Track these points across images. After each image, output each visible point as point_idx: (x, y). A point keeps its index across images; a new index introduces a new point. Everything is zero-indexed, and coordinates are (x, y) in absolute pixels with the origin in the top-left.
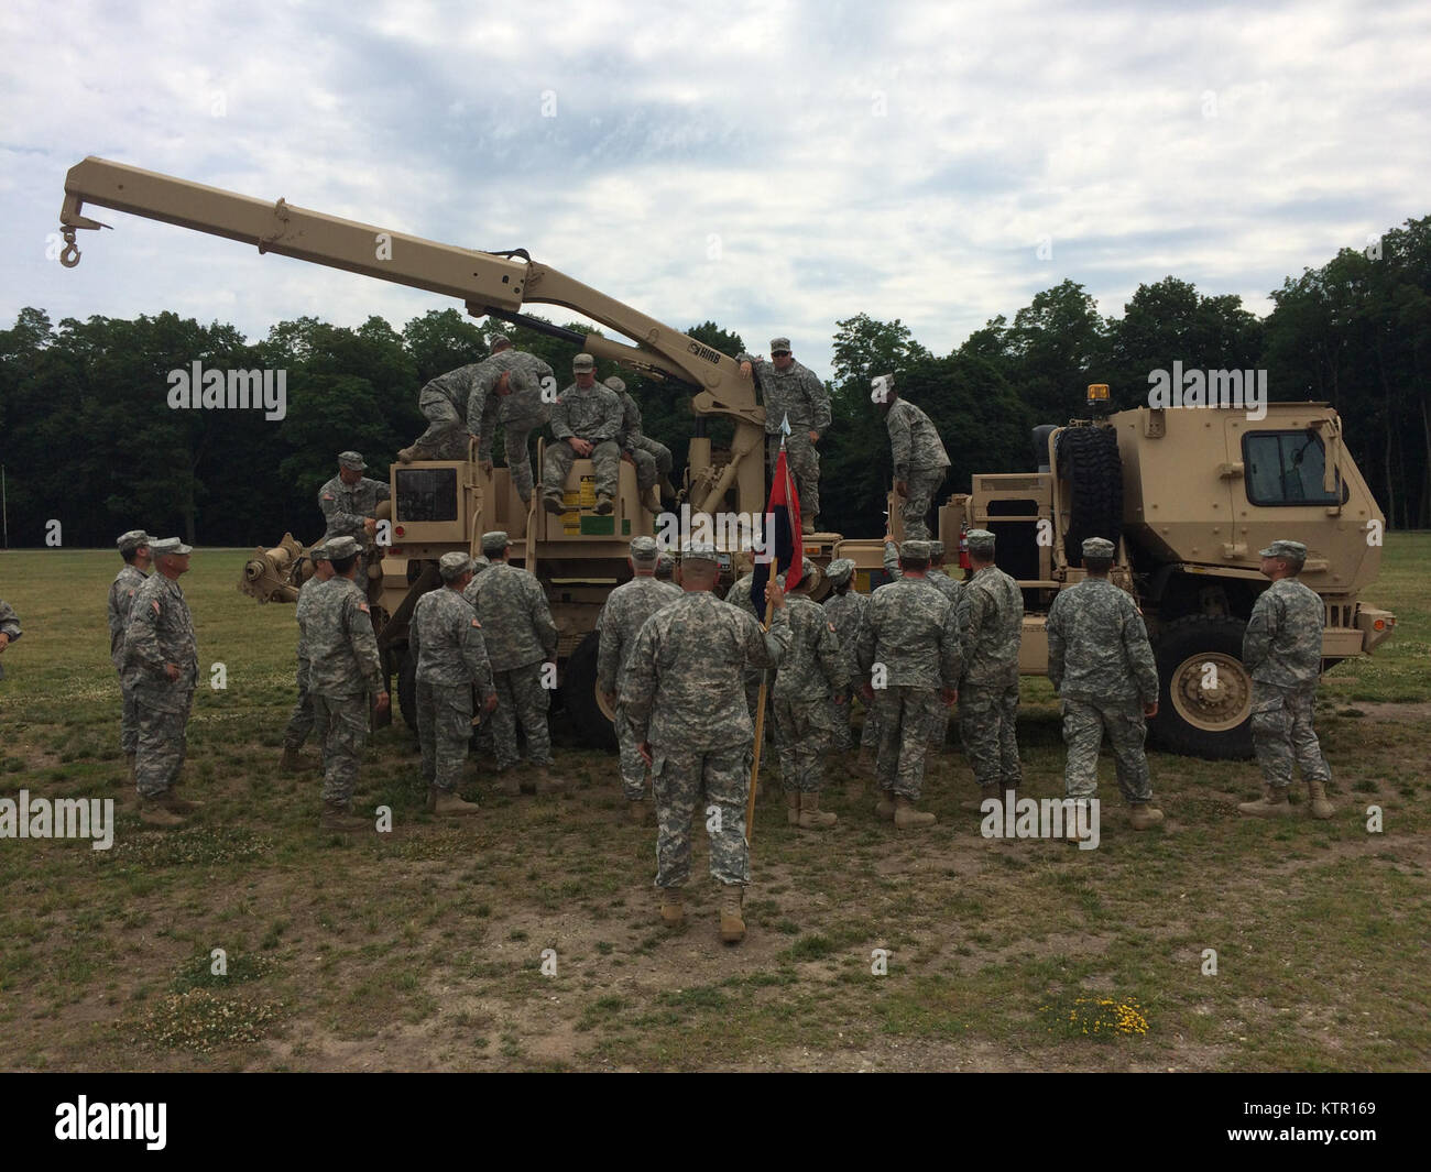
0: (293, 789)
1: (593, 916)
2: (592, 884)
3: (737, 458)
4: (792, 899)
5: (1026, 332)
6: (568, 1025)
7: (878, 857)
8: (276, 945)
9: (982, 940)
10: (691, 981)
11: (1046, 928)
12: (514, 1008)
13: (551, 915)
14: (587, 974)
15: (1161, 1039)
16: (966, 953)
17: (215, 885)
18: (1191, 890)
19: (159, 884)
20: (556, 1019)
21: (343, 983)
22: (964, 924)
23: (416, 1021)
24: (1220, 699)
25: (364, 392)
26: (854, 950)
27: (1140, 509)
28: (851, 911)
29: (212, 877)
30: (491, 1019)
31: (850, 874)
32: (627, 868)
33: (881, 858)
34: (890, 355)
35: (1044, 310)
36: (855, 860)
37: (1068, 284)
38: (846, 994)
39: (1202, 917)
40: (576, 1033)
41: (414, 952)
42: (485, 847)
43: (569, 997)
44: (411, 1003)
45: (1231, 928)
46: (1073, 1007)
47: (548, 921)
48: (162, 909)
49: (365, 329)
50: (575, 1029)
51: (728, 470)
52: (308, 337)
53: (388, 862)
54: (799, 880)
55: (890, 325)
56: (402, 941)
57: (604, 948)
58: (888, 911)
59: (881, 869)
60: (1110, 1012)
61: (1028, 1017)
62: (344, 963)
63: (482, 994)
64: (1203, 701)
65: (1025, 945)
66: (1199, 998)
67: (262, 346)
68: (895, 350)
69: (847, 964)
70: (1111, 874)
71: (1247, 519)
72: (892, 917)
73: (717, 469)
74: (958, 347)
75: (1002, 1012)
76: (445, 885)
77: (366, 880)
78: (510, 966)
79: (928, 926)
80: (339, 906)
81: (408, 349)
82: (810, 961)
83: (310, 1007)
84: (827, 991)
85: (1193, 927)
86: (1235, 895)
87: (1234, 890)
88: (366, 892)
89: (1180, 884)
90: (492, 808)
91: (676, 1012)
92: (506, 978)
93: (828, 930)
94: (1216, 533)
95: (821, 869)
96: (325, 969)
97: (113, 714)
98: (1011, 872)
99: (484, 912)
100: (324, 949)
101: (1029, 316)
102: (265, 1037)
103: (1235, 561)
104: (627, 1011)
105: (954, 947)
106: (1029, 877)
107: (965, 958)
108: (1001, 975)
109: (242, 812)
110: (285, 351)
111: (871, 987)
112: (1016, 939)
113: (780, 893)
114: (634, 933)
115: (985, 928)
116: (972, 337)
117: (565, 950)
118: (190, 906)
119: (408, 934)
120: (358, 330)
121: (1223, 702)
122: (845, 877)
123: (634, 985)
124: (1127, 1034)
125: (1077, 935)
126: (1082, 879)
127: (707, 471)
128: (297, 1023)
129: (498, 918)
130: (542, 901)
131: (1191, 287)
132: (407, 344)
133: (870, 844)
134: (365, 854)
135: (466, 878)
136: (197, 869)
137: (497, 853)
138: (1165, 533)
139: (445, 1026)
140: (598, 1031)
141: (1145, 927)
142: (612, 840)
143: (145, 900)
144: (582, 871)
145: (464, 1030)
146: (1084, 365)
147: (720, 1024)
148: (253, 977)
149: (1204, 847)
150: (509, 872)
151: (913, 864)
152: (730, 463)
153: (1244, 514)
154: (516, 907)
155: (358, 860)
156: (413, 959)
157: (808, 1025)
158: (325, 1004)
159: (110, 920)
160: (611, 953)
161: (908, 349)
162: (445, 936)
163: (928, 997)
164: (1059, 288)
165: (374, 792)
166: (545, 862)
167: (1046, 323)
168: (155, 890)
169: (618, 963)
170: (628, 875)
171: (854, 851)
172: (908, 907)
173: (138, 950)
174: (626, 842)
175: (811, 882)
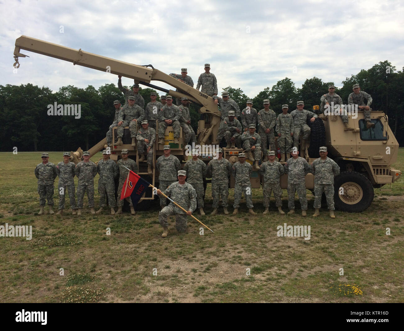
0: (86, 223)
1: (187, 261)
2: (185, 251)
3: (213, 126)
4: (245, 255)
5: (275, 92)
6: (191, 295)
7: (266, 242)
8: (95, 271)
9: (305, 267)
10: (224, 281)
11: (323, 263)
12: (173, 289)
13: (175, 261)
14: (192, 279)
15: (367, 296)
16: (302, 271)
17: (71, 252)
18: (360, 251)
19: (54, 252)
20: (187, 293)
21: (119, 282)
22: (298, 262)
23: (145, 294)
24: (353, 195)
25: (87, 107)
26: (268, 270)
27: (330, 141)
28: (264, 259)
29: (69, 250)
30: (168, 293)
31: (260, 247)
32: (193, 246)
33: (267, 242)
34: (237, 98)
35: (280, 86)
36: (259, 243)
37: (287, 79)
38: (271, 284)
39: (366, 259)
40: (194, 297)
41: (137, 272)
42: (149, 240)
43: (188, 286)
44: (142, 288)
45: (375, 262)
46: (339, 287)
47: (174, 262)
48: (56, 260)
49: (87, 89)
50: (194, 296)
51: (210, 129)
52: (70, 91)
53: (121, 245)
54: (246, 249)
55: (237, 90)
56: (133, 269)
57: (194, 271)
58: (275, 258)
59: (268, 246)
60: (350, 288)
61: (326, 290)
62: (117, 276)
63: (162, 285)
64: (348, 196)
65: (318, 269)
66: (373, 283)
67: (57, 93)
68: (239, 97)
69: (268, 275)
70: (335, 247)
71: (360, 144)
72: (277, 260)
73: (207, 129)
74: (256, 96)
75: (318, 289)
76: (140, 251)
77: (116, 250)
78: (168, 277)
79: (288, 263)
80: (111, 258)
81: (100, 95)
82: (257, 274)
83: (111, 290)
84: (265, 283)
85: (364, 262)
86: (373, 253)
87: (372, 251)
88: (117, 254)
89: (356, 249)
90: (147, 228)
91: (223, 290)
92: (168, 280)
93: (259, 264)
94: (351, 148)
95: (251, 246)
96: (112, 278)
97: (26, 200)
98: (306, 246)
99: (155, 260)
100: (110, 272)
101: (276, 87)
102: (100, 300)
103: (357, 156)
104: (207, 290)
105: (297, 269)
106: (312, 248)
107: (302, 272)
108: (314, 277)
109: (73, 230)
110: (64, 95)
111: (278, 282)
112: (315, 266)
113: (241, 253)
114: (202, 266)
115: (305, 263)
116: (260, 93)
117: (183, 271)
118: (65, 259)
119: (134, 267)
120: (85, 89)
121: (353, 196)
122: (258, 248)
123: (207, 282)
124: (357, 295)
125: (332, 265)
126: (328, 248)
127: (204, 130)
128: (109, 295)
129: (159, 262)
130: (171, 256)
131: (320, 80)
132: (99, 93)
133: (262, 238)
134: (114, 242)
135: (146, 249)
136: (64, 247)
137: (153, 242)
138: (337, 148)
139: (154, 296)
140: (200, 296)
141: (351, 262)
142: (186, 237)
143: (51, 257)
144: (180, 247)
145: (160, 297)
146: (291, 101)
147: (237, 294)
148: (91, 281)
149: (359, 238)
150: (158, 247)
151: (277, 244)
152: (211, 127)
153: (360, 143)
154: (164, 258)
155: (112, 244)
156: (138, 275)
157: (263, 294)
158: (115, 289)
159: (41, 264)
160: (197, 272)
161: (242, 96)
162: (145, 267)
163: (296, 285)
164: (284, 80)
165: (111, 224)
166: (168, 244)
167: (281, 89)
168: (53, 254)
169: (200, 275)
170: (194, 248)
171: (258, 240)
172: (280, 257)
173: (53, 273)
174: (191, 238)
175: (249, 250)
